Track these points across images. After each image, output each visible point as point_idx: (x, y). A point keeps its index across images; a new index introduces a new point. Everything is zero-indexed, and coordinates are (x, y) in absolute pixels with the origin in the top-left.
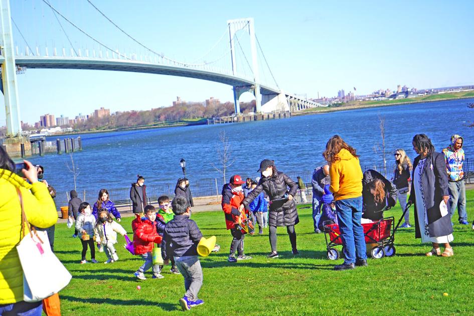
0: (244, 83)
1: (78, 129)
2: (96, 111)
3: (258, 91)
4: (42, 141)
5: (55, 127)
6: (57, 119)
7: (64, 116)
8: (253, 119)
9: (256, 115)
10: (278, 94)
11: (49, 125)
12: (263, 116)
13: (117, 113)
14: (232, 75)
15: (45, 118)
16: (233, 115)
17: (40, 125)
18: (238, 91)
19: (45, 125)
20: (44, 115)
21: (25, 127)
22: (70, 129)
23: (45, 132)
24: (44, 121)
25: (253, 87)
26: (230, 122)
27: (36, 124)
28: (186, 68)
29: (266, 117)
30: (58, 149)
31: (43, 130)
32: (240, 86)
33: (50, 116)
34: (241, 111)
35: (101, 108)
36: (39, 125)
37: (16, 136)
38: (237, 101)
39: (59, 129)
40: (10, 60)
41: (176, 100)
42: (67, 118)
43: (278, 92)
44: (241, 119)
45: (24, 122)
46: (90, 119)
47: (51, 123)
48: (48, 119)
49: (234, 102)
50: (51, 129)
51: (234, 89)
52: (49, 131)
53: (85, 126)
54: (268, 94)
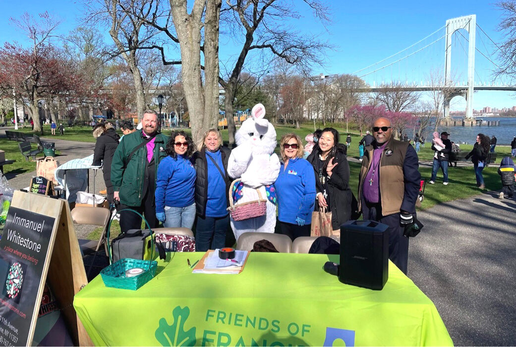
1: (502, 115)
5: (490, 113)
6: (492, 109)
7: (496, 108)
11: (487, 112)
15: (486, 108)
19: (485, 112)
21: (474, 112)
22: (498, 115)
23: (485, 115)
24: (485, 110)
27: (481, 111)
30: (489, 124)
33: (489, 108)
36: (482, 112)
37: (470, 118)
39: (492, 114)
40: (471, 87)
42: (497, 109)
45: (475, 110)
46: (509, 111)
47: (489, 111)
48: (487, 109)
52: (487, 115)
53: (506, 114)
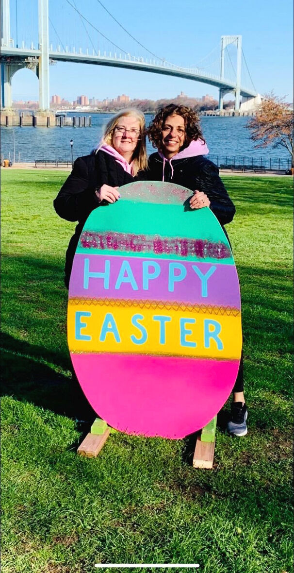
0: (228, 86)
1: (102, 110)
2: (119, 97)
3: (238, 93)
4: (64, 116)
5: (87, 106)
6: (90, 100)
7: (96, 98)
8: (231, 115)
9: (234, 112)
10: (254, 97)
12: (239, 114)
13: (135, 100)
14: (219, 80)
15: (80, 98)
16: (217, 110)
17: (77, 103)
18: (223, 92)
19: (80, 103)
20: (80, 96)
23: (79, 109)
24: (80, 100)
25: (234, 90)
26: (214, 115)
27: (74, 102)
28: (181, 71)
29: (241, 114)
30: (74, 124)
31: (78, 107)
32: (225, 89)
33: (85, 98)
34: (224, 108)
35: (123, 95)
37: (45, 111)
38: (221, 99)
40: (45, 54)
41: (180, 94)
42: (97, 100)
43: (255, 95)
44: (223, 115)
47: (85, 103)
49: (218, 100)
50: (84, 107)
51: (220, 91)
53: (107, 107)
54: (247, 96)
